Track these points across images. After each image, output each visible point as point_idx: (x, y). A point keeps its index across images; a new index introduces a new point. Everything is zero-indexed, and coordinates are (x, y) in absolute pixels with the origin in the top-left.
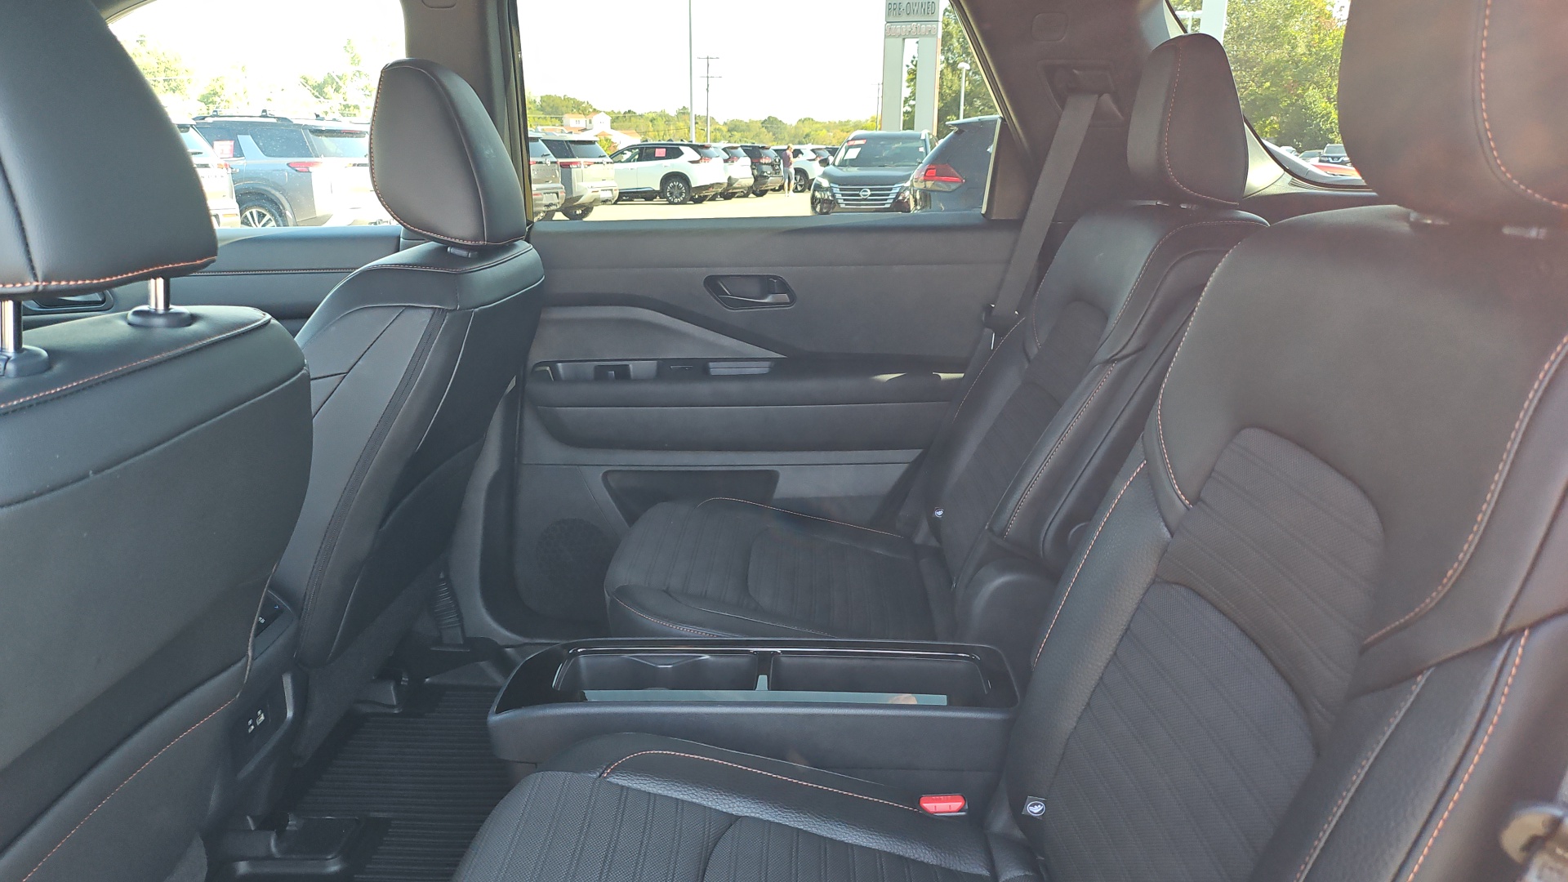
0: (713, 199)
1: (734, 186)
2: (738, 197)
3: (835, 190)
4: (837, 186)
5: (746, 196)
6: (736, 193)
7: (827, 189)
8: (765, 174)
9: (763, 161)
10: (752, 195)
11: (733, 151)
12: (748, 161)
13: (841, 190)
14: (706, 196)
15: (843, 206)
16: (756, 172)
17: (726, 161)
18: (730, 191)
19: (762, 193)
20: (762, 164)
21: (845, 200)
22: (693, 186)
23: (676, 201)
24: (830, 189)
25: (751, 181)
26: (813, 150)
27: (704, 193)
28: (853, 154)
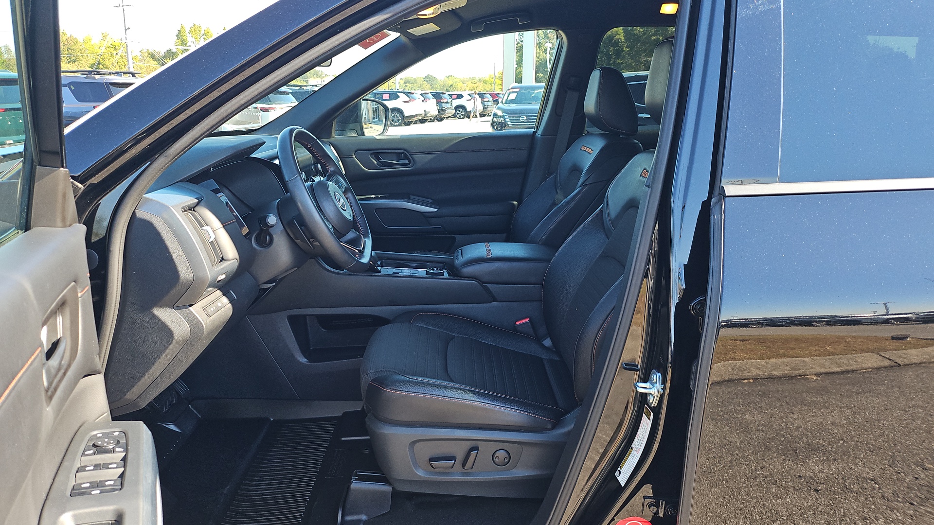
0: (415, 123)
1: (427, 115)
2: (429, 122)
3: (506, 117)
4: (507, 115)
5: (433, 121)
6: (427, 119)
7: (501, 117)
8: (444, 109)
9: (442, 101)
10: (436, 121)
11: (426, 95)
12: (435, 101)
13: (509, 117)
14: (412, 121)
15: (510, 126)
16: (439, 108)
17: (423, 101)
18: (425, 118)
19: (441, 120)
20: (442, 103)
21: (511, 122)
22: (406, 116)
23: (396, 124)
24: (503, 117)
25: (436, 113)
26: (469, 95)
27: (412, 120)
28: (513, 96)
